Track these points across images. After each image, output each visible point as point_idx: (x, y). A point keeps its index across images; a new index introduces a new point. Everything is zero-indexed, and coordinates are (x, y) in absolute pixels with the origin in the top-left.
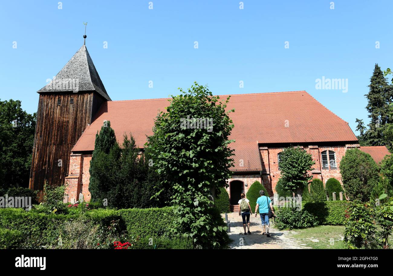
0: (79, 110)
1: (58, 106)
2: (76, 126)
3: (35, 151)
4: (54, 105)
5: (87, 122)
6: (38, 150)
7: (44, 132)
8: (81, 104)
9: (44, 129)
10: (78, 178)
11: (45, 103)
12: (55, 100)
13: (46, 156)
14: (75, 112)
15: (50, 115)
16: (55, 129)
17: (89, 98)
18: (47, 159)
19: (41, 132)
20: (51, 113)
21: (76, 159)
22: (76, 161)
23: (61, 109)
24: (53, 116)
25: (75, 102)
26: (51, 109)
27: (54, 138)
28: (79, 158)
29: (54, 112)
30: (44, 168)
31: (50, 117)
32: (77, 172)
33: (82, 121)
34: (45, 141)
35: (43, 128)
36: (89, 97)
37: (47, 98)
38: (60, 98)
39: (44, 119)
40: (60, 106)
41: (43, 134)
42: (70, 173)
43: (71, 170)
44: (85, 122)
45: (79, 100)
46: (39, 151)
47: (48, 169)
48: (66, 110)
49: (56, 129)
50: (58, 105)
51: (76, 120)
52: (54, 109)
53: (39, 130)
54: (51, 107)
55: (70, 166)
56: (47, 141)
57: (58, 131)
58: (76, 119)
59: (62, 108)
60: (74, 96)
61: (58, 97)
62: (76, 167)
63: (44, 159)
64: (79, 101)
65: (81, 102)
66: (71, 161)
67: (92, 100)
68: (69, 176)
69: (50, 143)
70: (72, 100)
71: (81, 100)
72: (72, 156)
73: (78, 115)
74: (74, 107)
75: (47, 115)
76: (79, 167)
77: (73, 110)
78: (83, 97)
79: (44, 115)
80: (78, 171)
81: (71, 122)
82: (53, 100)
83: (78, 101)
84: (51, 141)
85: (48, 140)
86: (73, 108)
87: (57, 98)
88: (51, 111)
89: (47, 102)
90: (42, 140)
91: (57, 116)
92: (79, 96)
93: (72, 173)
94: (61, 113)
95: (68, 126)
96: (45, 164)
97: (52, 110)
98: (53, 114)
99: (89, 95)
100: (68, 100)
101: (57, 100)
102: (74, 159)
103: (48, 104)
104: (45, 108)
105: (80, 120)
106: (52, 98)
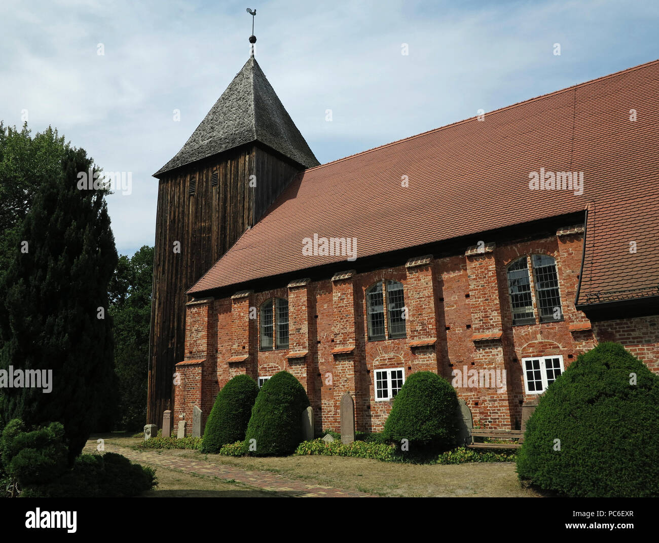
0: (229, 196)
1: (191, 198)
2: (225, 237)
3: (155, 308)
4: (184, 197)
5: (246, 222)
6: (160, 304)
7: (169, 261)
8: (232, 181)
9: (169, 256)
10: (202, 365)
11: (169, 197)
12: (184, 187)
13: (174, 319)
14: (221, 204)
15: (177, 220)
16: (187, 251)
17: (247, 164)
18: (176, 324)
19: (164, 262)
20: (178, 216)
21: (199, 313)
22: (199, 318)
23: (197, 203)
24: (183, 223)
25: (221, 180)
26: (179, 207)
27: (186, 274)
28: (204, 311)
29: (183, 211)
30: (170, 346)
31: (178, 226)
32: (201, 348)
33: (235, 222)
34: (171, 282)
35: (167, 254)
36: (247, 159)
37: (171, 185)
38: (194, 177)
39: (168, 232)
40: (193, 196)
41: (166, 268)
42: (186, 351)
43: (188, 344)
44: (243, 223)
45: (229, 173)
46: (162, 306)
47: (177, 347)
48: (205, 202)
49: (189, 251)
50: (190, 195)
51: (225, 224)
52: (183, 207)
53: (160, 259)
54: (179, 203)
55: (188, 333)
56: (174, 281)
57: (192, 254)
59: (198, 200)
60: (218, 167)
61: (191, 176)
62: (200, 334)
63: (170, 325)
64: (229, 176)
65: (232, 177)
66: (189, 320)
67: (254, 165)
68: (186, 361)
69: (179, 285)
70: (215, 177)
71: (232, 172)
72: (190, 306)
73: (229, 208)
74: (219, 193)
75: (171, 221)
76: (204, 333)
77: (219, 198)
78: (236, 163)
79: (168, 223)
80: (203, 345)
81: (215, 229)
82: (181, 186)
83: (226, 175)
84: (181, 281)
85: (176, 278)
86: (217, 195)
87: (188, 180)
88: (179, 211)
89: (172, 193)
90: (166, 280)
91: (190, 221)
92: (227, 163)
93: (191, 353)
94: (196, 213)
95: (209, 239)
96: (173, 337)
97: (181, 209)
98: (183, 218)
99: (247, 156)
100: (207, 179)
101: (188, 184)
102: (194, 314)
103: (174, 197)
104: (169, 207)
105: (232, 220)
106: (180, 182)
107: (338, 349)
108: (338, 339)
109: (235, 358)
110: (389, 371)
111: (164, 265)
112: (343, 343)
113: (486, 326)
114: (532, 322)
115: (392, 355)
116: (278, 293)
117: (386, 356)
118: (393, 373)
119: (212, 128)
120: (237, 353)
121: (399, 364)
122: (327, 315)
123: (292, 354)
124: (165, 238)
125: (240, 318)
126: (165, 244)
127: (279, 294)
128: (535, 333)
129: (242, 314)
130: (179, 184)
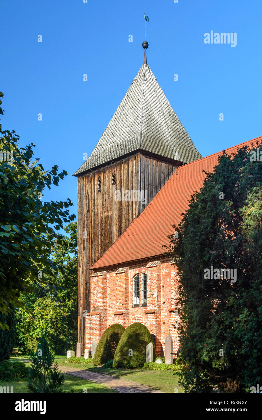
1: (99, 193)
2: (121, 224)
5: (134, 213)
6: (83, 271)
7: (87, 240)
8: (125, 181)
10: (100, 315)
11: (85, 192)
12: (94, 184)
15: (90, 210)
17: (134, 167)
20: (91, 207)
21: (98, 282)
22: (98, 285)
23: (103, 197)
24: (94, 213)
25: (118, 180)
26: (91, 200)
27: (98, 250)
28: (100, 280)
29: (94, 203)
31: (91, 214)
33: (128, 212)
34: (89, 256)
36: (134, 163)
37: (86, 183)
38: (100, 177)
39: (85, 219)
40: (100, 191)
41: (86, 246)
43: (92, 302)
45: (122, 174)
46: (84, 273)
48: (108, 197)
50: (99, 191)
51: (121, 213)
52: (94, 200)
53: (81, 238)
54: (91, 197)
55: (92, 294)
57: (102, 235)
58: (120, 209)
59: (103, 195)
61: (98, 175)
64: (122, 177)
65: (125, 177)
66: (92, 286)
67: (139, 168)
68: (91, 312)
70: (114, 176)
71: (125, 174)
72: (92, 277)
75: (87, 211)
76: (101, 295)
79: (85, 212)
80: (100, 303)
81: (115, 217)
82: (92, 184)
85: (92, 253)
88: (91, 203)
89: (87, 189)
90: (86, 254)
91: (99, 211)
92: (121, 166)
94: (103, 205)
95: (111, 225)
97: (93, 202)
98: (94, 208)
99: (134, 161)
100: (109, 179)
101: (96, 182)
102: (95, 282)
103: (88, 192)
104: (85, 200)
105: (125, 211)
106: (91, 180)
107: (173, 308)
109: (117, 312)
111: (84, 244)
116: (143, 269)
119: (113, 134)
120: (119, 308)
122: (169, 286)
123: (148, 309)
124: (84, 224)
125: (121, 286)
126: (84, 228)
127: (143, 271)
129: (122, 284)
130: (91, 182)
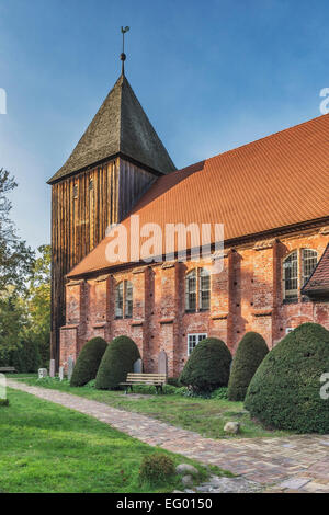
0: (101, 199)
1: (75, 201)
4: (70, 200)
5: (113, 220)
7: (61, 251)
8: (103, 187)
9: (61, 247)
10: (77, 328)
11: (59, 200)
12: (70, 191)
15: (65, 219)
16: (73, 243)
17: (114, 172)
19: (58, 251)
20: (67, 216)
21: (75, 291)
22: (74, 295)
23: (79, 205)
24: (70, 222)
25: (95, 186)
26: (66, 209)
27: (73, 261)
28: (78, 290)
29: (70, 212)
31: (66, 224)
32: (76, 316)
33: (106, 220)
34: (63, 267)
36: (114, 168)
37: (60, 191)
38: (76, 184)
39: (59, 228)
42: (67, 319)
43: (68, 314)
45: (101, 180)
46: (58, 285)
48: (85, 205)
49: (75, 243)
50: (74, 199)
52: (70, 207)
53: (55, 249)
54: (66, 205)
55: (67, 306)
56: (65, 266)
57: (77, 246)
59: (79, 203)
60: (93, 175)
61: (73, 183)
62: (76, 307)
64: (101, 183)
65: (103, 184)
66: (68, 297)
67: (118, 173)
68: (67, 326)
69: (68, 269)
71: (103, 180)
72: (69, 286)
73: (101, 209)
74: (94, 197)
75: (62, 220)
76: (78, 306)
78: (106, 172)
83: (98, 182)
85: (67, 264)
86: (93, 199)
87: (72, 186)
88: (67, 212)
89: (61, 197)
90: (60, 266)
92: (99, 172)
93: (70, 320)
97: (68, 210)
98: (70, 217)
99: (113, 166)
101: (72, 189)
102: (71, 292)
103: (62, 200)
106: (66, 188)
107: (164, 318)
108: (164, 312)
109: (98, 324)
110: (197, 335)
112: (167, 314)
113: (263, 304)
114: (296, 302)
115: (200, 323)
117: (196, 324)
118: (200, 337)
120: (99, 321)
121: (204, 331)
123: (134, 321)
124: (58, 233)
127: (127, 278)
128: (297, 309)
129: (102, 293)
